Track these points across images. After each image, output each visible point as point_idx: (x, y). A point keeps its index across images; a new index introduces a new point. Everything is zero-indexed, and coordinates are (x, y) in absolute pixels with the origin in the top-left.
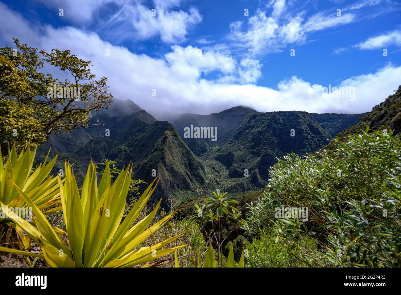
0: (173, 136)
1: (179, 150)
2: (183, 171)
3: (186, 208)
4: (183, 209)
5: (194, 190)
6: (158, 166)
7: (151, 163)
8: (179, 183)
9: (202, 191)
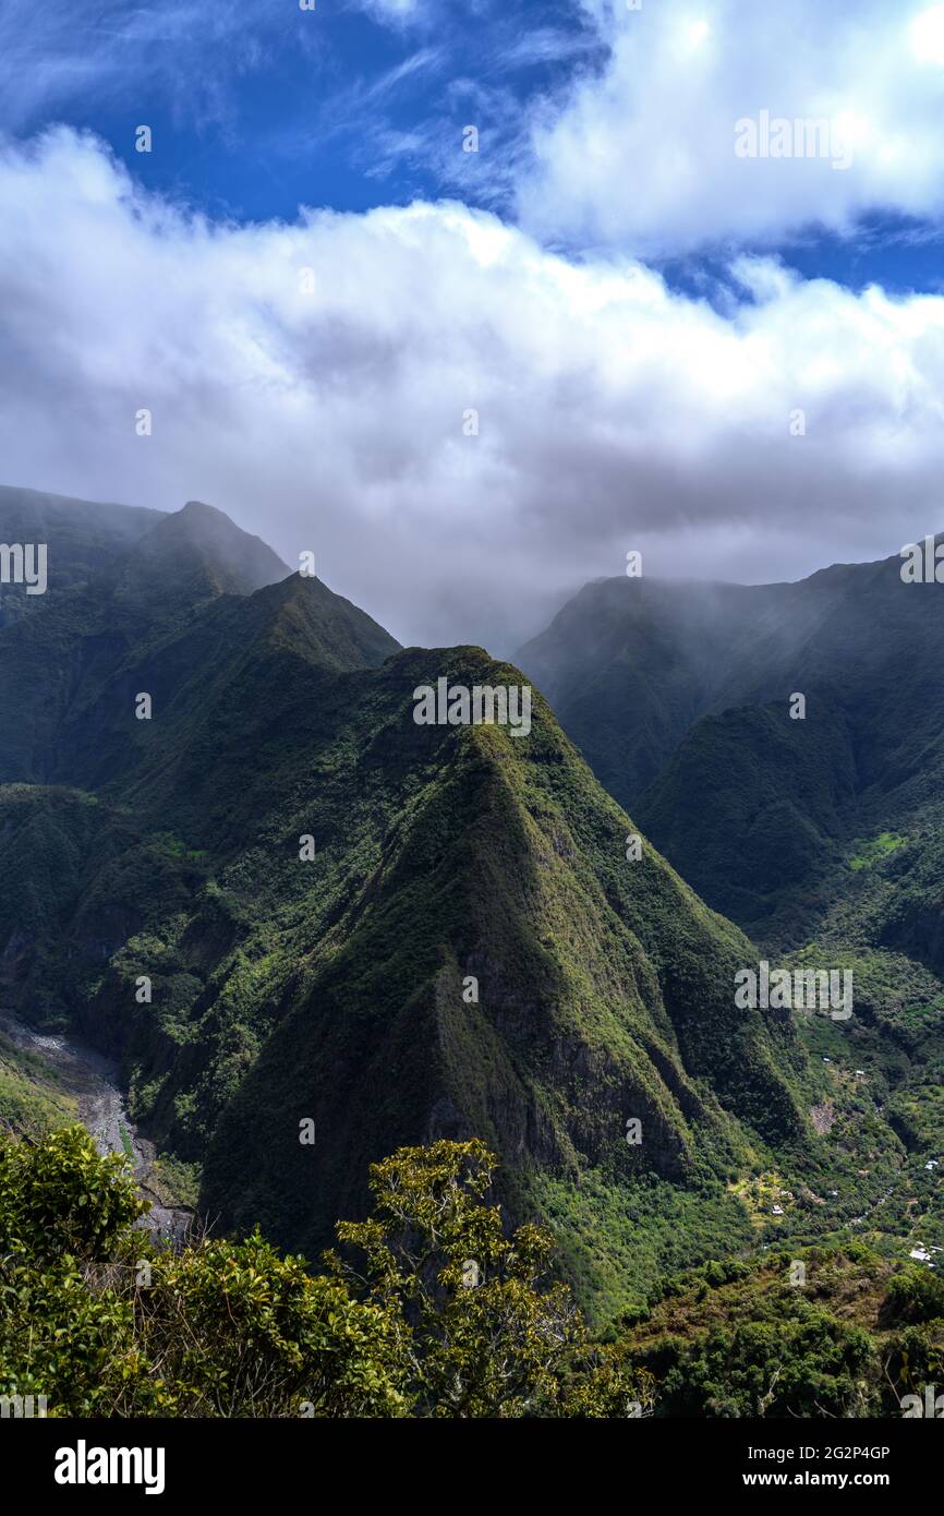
0: (534, 758)
1: (580, 865)
2: (620, 1035)
3: (701, 1334)
4: (671, 1338)
5: (717, 1183)
6: (431, 990)
7: (382, 967)
8: (597, 1127)
9: (775, 1192)
